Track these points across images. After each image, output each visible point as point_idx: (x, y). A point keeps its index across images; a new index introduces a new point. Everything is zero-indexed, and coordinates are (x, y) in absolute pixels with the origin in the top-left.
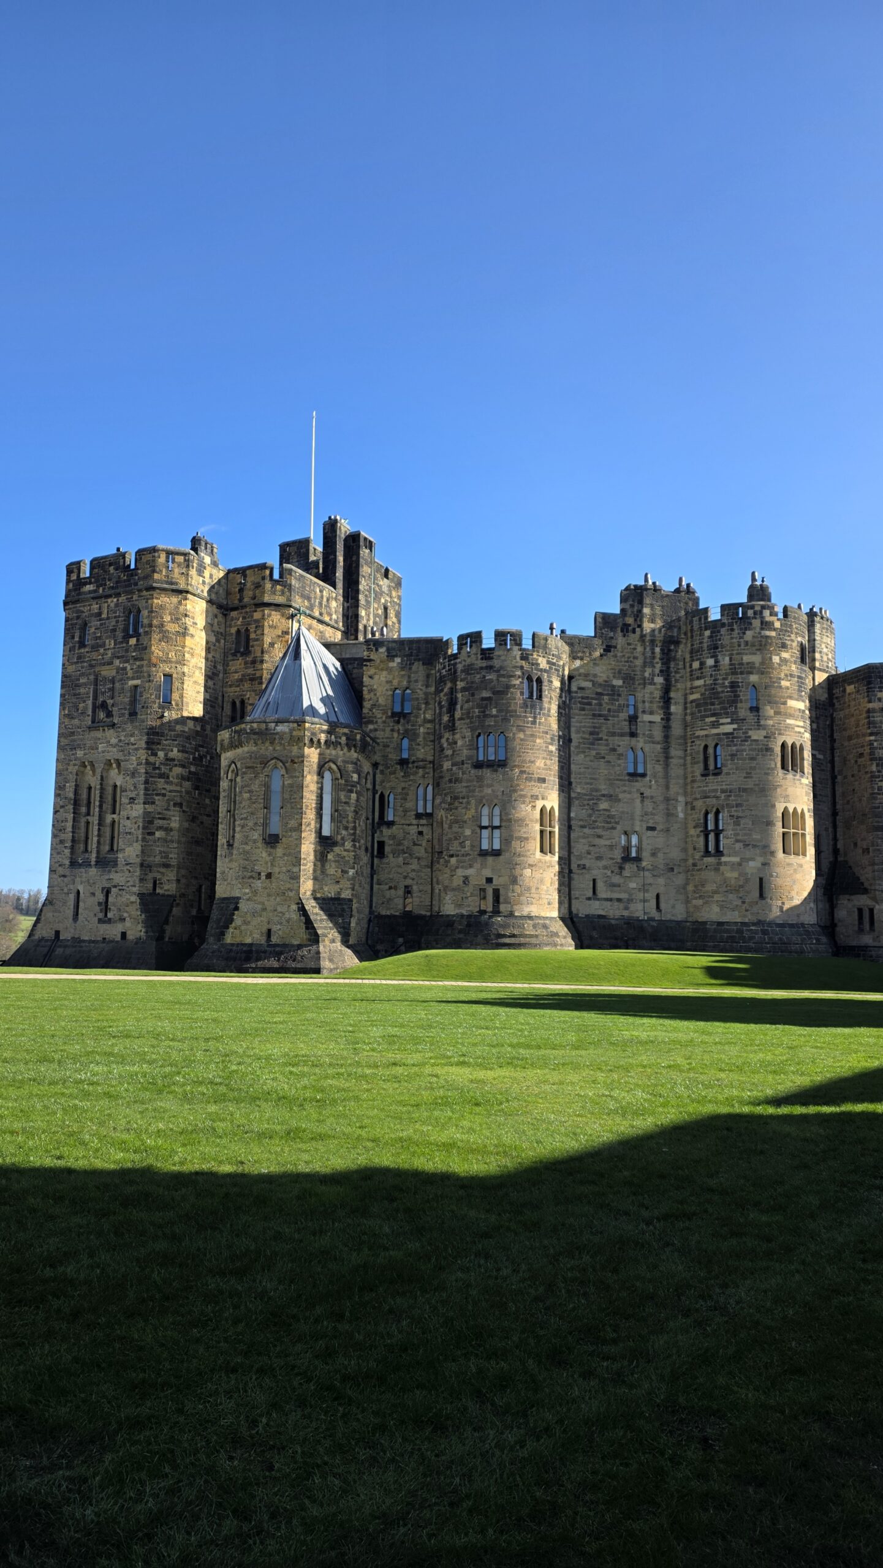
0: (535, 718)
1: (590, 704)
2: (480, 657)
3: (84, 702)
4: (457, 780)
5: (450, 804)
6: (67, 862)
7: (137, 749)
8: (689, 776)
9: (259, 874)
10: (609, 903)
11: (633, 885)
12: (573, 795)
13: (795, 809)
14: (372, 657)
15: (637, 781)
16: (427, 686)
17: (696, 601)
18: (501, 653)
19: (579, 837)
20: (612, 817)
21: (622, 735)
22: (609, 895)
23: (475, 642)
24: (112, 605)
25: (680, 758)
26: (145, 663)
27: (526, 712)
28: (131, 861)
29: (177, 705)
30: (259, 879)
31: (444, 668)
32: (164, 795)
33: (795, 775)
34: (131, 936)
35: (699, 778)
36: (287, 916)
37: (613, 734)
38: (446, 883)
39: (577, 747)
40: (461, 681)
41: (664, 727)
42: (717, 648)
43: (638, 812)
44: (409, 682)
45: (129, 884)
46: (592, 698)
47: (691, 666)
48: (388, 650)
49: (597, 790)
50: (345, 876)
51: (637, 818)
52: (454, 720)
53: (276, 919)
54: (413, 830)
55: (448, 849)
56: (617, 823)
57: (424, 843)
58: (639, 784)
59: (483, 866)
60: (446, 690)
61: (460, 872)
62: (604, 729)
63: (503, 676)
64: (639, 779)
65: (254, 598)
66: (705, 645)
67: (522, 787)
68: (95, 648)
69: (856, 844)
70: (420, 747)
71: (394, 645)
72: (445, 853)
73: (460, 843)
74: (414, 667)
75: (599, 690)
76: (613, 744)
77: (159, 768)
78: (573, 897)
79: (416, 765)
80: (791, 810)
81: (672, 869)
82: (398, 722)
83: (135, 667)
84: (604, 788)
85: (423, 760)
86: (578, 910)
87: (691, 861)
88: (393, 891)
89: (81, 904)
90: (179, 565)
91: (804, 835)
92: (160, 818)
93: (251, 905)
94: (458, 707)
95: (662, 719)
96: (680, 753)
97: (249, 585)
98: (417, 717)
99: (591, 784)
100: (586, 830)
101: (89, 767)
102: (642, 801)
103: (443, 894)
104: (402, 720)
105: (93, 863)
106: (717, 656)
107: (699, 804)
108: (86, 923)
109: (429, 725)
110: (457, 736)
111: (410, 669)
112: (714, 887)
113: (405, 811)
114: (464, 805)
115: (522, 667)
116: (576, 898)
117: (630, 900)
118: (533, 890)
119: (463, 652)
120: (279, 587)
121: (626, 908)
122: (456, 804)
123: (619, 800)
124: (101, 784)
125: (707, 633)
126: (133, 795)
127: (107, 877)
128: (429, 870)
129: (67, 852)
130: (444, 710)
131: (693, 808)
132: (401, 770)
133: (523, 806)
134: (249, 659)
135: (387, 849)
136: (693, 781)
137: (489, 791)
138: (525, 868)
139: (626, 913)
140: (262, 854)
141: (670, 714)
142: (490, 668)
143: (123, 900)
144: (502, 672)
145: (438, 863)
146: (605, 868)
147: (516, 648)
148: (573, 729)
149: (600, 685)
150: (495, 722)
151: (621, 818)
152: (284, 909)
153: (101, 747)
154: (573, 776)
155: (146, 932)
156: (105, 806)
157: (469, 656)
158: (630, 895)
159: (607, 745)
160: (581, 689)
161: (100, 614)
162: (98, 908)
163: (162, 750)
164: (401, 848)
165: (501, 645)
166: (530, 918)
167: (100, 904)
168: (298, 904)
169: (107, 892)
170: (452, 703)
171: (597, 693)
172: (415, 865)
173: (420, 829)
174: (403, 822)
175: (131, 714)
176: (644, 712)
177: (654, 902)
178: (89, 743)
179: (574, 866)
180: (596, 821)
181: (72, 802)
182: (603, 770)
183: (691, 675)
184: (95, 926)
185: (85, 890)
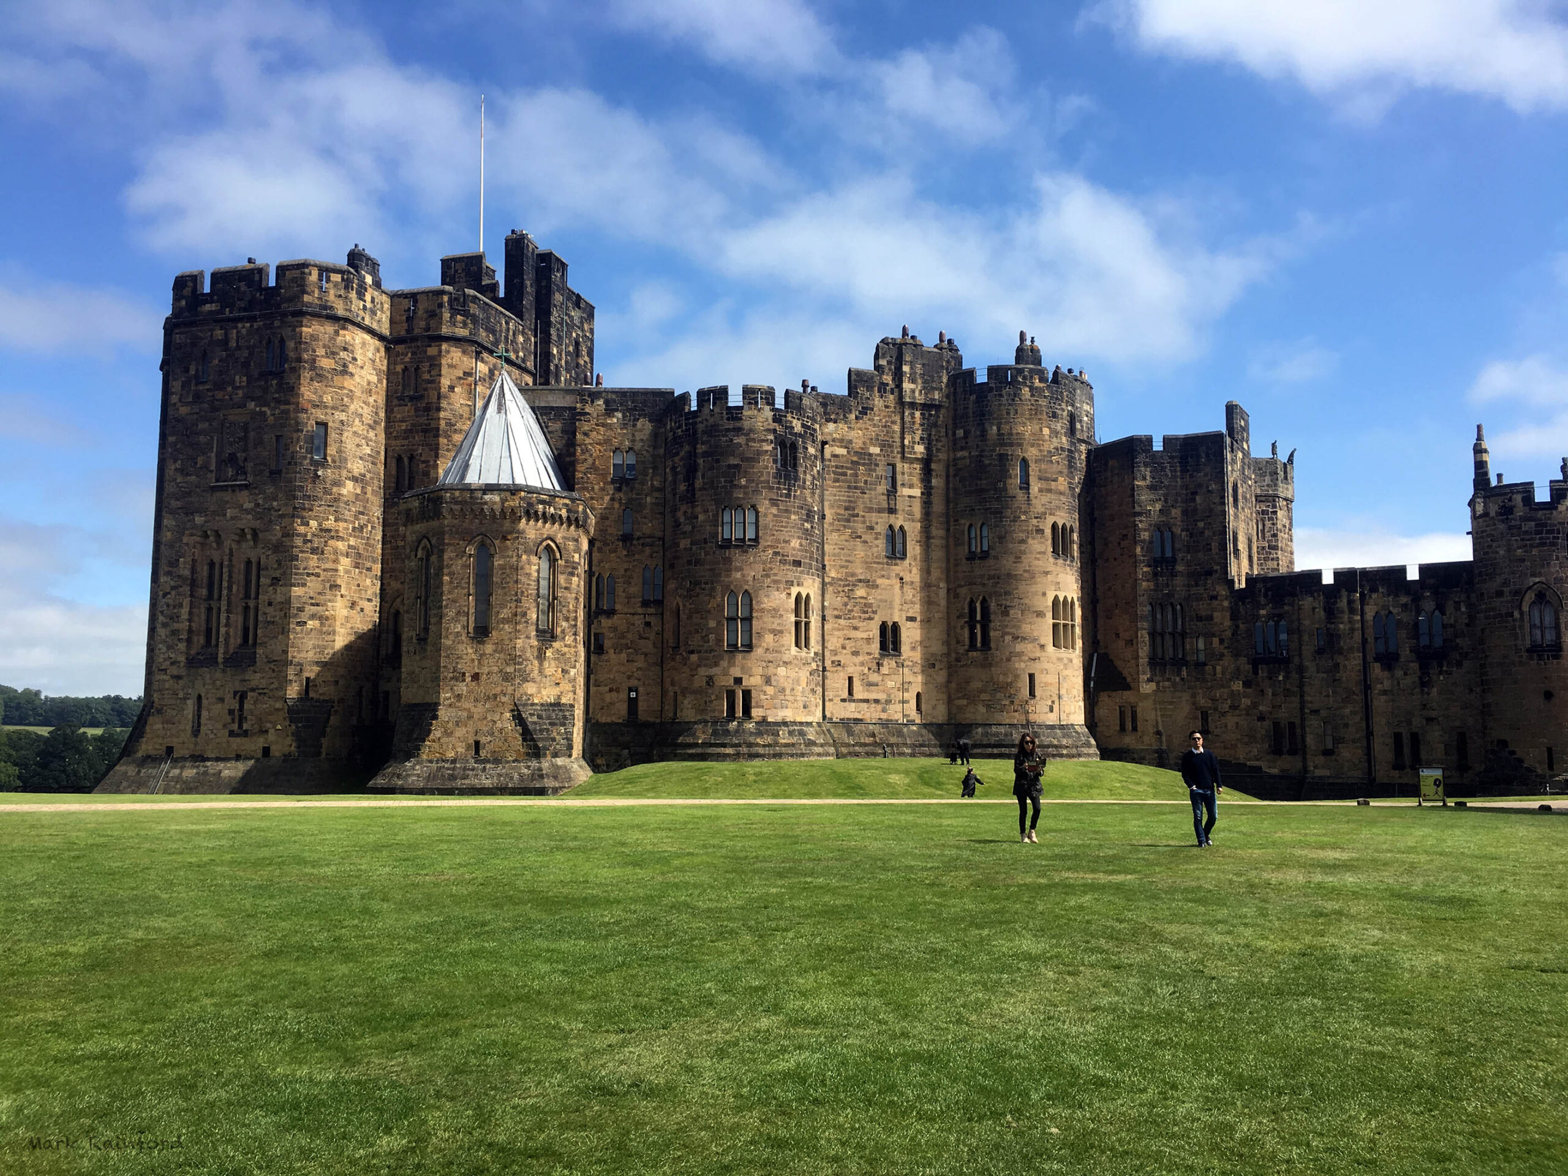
0: (789, 490)
1: (845, 474)
2: (725, 416)
3: (204, 454)
4: (698, 562)
5: (689, 590)
6: (182, 659)
7: (282, 516)
8: (952, 561)
9: (464, 674)
10: (865, 705)
11: (890, 684)
12: (827, 580)
13: (1065, 597)
14: (587, 410)
15: (896, 565)
16: (655, 448)
17: (959, 360)
18: (749, 413)
19: (834, 629)
20: (870, 605)
21: (880, 511)
22: (865, 696)
23: (721, 399)
24: (244, 331)
25: (942, 537)
26: (292, 407)
27: (779, 483)
29: (334, 461)
30: (464, 680)
31: (680, 427)
32: (318, 575)
33: (1065, 560)
34: (276, 751)
35: (964, 561)
36: (499, 725)
37: (870, 510)
38: (685, 684)
39: (832, 524)
40: (702, 443)
41: (925, 503)
42: (984, 415)
43: (897, 601)
44: (633, 441)
45: (273, 686)
46: (847, 468)
47: (954, 434)
48: (607, 402)
49: (853, 575)
50: (567, 676)
51: (897, 607)
52: (694, 490)
53: (485, 729)
54: (638, 621)
55: (687, 644)
56: (875, 612)
57: (652, 636)
58: (899, 568)
59: (732, 664)
60: (682, 454)
61: (703, 672)
62: (859, 503)
63: (754, 440)
64: (898, 561)
65: (428, 329)
66: (970, 411)
67: (775, 571)
68: (220, 386)
69: (1117, 635)
70: (646, 521)
71: (614, 397)
72: (682, 648)
73: (703, 637)
74: (639, 424)
75: (855, 459)
76: (870, 522)
77: (310, 541)
78: (827, 699)
79: (641, 541)
80: (1061, 599)
81: (933, 666)
82: (619, 490)
83: (277, 412)
84: (860, 572)
85: (650, 537)
86: (832, 713)
87: (954, 655)
88: (614, 694)
89: (204, 714)
90: (336, 285)
91: (1073, 626)
92: (312, 605)
93: (452, 712)
94: (699, 474)
95: (922, 493)
96: (942, 533)
97: (420, 312)
98: (643, 483)
99: (847, 567)
100: (842, 622)
101: (212, 538)
102: (902, 587)
103: (680, 698)
104: (624, 488)
105: (220, 660)
106: (983, 424)
107: (963, 591)
108: (212, 736)
109: (656, 494)
110: (698, 509)
111: (634, 426)
112: (979, 685)
113: (629, 597)
114: (708, 592)
115: (775, 431)
116: (831, 700)
117: (888, 702)
118: (788, 692)
119: (706, 411)
120: (459, 318)
121: (884, 710)
122: (697, 590)
123: (877, 586)
124: (230, 560)
125: (973, 397)
126: (277, 574)
127: (242, 677)
128: (658, 668)
129: (182, 646)
130: (681, 477)
131: (957, 596)
132: (624, 547)
133: (776, 593)
134: (422, 404)
135: (607, 644)
136: (957, 565)
137: (738, 575)
138: (779, 666)
139: (884, 716)
140: (468, 650)
141: (931, 488)
142: (739, 430)
143: (264, 706)
144: (752, 436)
145: (673, 659)
146: (862, 664)
147: (767, 408)
148: (826, 504)
149: (856, 452)
150: (745, 493)
151: (879, 606)
152: (496, 717)
153: (229, 513)
154: (826, 558)
155: (298, 747)
156: (235, 588)
157: (712, 415)
158: (889, 695)
159: (864, 522)
160: (835, 456)
161: (225, 341)
162: (229, 719)
163: (316, 518)
164: (624, 641)
165: (750, 403)
166: (785, 723)
167: (231, 712)
168: (512, 711)
169: (243, 697)
170: (691, 471)
171: (853, 462)
172: (640, 663)
173: (648, 619)
174: (626, 610)
175: (271, 473)
176: (903, 485)
177: (913, 703)
178: (212, 508)
179: (828, 663)
180: (852, 611)
181: (189, 582)
182: (860, 552)
183: (955, 444)
184: (224, 740)
185: (209, 695)
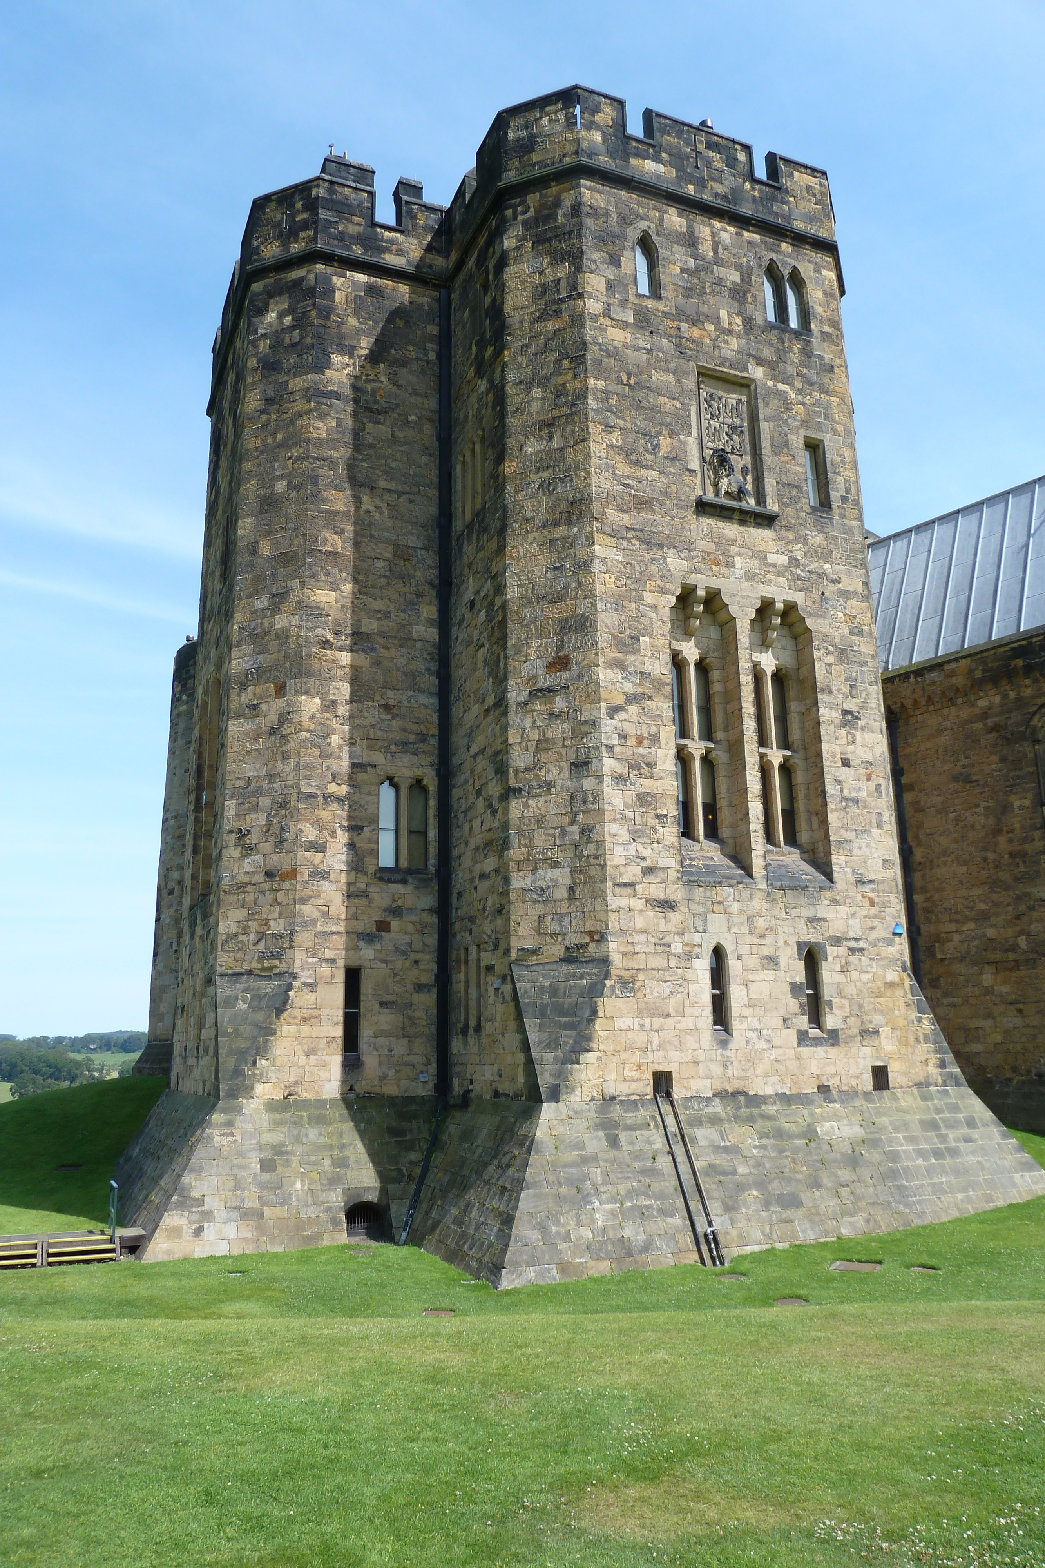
6: (670, 861)
28: (872, 876)
34: (900, 1077)
45: (874, 935)
68: (688, 313)
105: (757, 870)
124: (749, 659)
127: (809, 912)
129: (667, 833)
143: (865, 977)
153: (738, 564)
162: (793, 1005)
167: (795, 989)
169: (813, 955)
175: (814, 507)
178: (702, 545)
184: (791, 1053)
185: (744, 950)
